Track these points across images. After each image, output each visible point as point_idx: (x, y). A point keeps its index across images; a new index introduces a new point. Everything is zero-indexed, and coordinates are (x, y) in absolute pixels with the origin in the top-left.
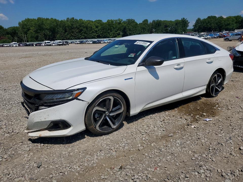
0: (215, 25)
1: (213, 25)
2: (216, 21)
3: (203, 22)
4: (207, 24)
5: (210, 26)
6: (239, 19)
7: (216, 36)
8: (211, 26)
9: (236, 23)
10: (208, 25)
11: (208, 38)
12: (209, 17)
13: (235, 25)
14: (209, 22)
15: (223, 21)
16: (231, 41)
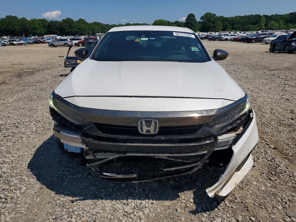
0: (18, 28)
1: (15, 27)
2: (18, 22)
3: (2, 22)
4: (7, 25)
5: (13, 29)
6: (45, 23)
7: (31, 42)
8: (15, 29)
9: (43, 27)
10: (10, 26)
11: (22, 43)
12: (8, 17)
13: (42, 29)
14: (10, 24)
15: (27, 24)
16: (56, 46)
